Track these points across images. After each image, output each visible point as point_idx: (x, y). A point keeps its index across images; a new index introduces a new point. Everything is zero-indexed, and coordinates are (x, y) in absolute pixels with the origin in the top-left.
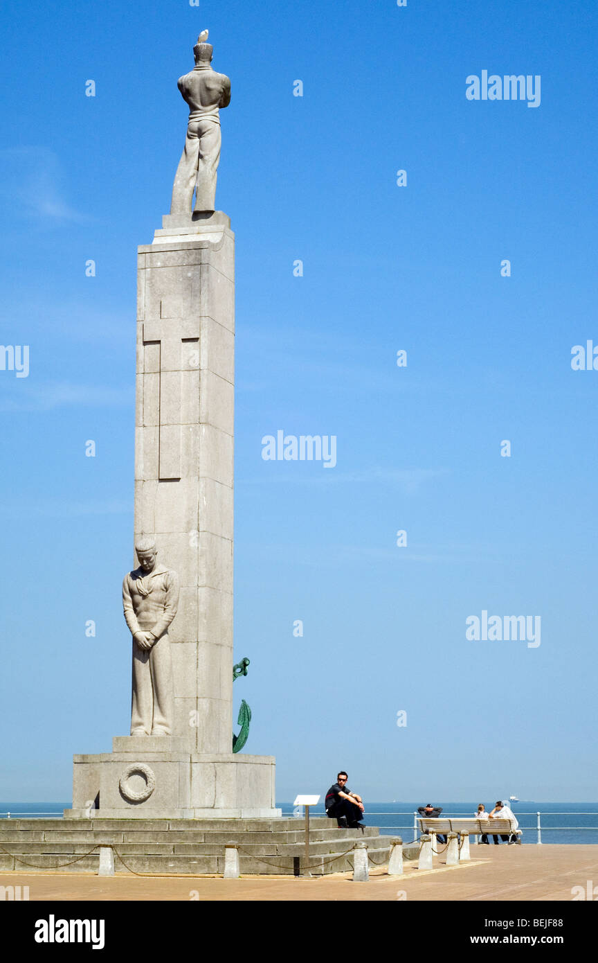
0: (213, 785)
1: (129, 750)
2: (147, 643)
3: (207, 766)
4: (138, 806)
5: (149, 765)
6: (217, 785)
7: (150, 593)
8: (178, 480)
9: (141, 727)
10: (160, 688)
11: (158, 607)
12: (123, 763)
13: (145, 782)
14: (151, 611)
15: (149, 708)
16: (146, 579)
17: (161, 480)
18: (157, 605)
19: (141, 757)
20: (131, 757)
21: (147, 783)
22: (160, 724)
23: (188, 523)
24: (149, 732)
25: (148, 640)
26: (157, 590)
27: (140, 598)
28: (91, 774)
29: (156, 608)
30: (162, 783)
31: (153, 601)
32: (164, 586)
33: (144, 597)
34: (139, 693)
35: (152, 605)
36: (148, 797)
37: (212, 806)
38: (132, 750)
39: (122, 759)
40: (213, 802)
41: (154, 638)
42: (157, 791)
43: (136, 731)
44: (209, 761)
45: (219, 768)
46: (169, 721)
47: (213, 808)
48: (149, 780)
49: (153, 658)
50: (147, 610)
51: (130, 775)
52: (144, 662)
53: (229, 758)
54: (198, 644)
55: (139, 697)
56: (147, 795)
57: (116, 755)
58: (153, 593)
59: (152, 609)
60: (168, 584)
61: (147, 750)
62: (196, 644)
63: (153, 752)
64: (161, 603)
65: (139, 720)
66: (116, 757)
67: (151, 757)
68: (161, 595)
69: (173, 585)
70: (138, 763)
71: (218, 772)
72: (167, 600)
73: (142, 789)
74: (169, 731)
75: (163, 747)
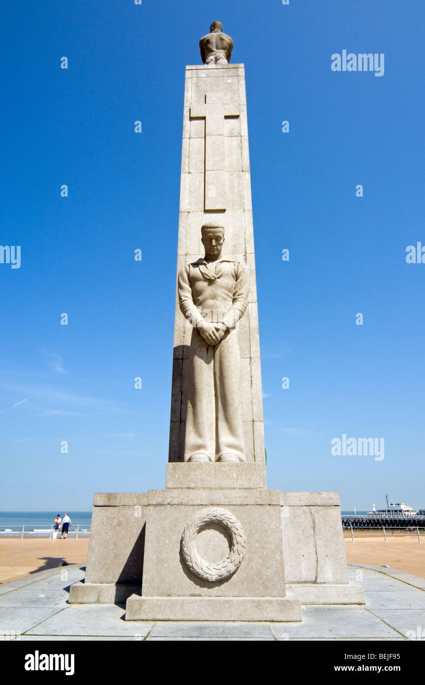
0: (312, 544)
1: (193, 485)
2: (217, 334)
3: (299, 511)
4: (216, 590)
5: (233, 512)
6: (319, 542)
7: (219, 278)
8: (223, 211)
9: (202, 451)
10: (229, 396)
11: (228, 295)
12: (187, 508)
13: (227, 544)
14: (220, 298)
15: (211, 426)
16: (211, 266)
17: (206, 211)
18: (227, 292)
19: (218, 496)
20: (203, 496)
21: (231, 545)
22: (231, 446)
23: (235, 246)
24: (213, 458)
25: (217, 330)
26: (226, 275)
27: (206, 284)
28: (119, 524)
29: (225, 296)
30: (258, 545)
31: (223, 287)
32: (235, 272)
33: (211, 282)
34: (199, 403)
35: (221, 292)
36: (235, 572)
37: (313, 579)
38: (199, 485)
39: (185, 501)
40: (314, 572)
41: (224, 328)
42: (250, 560)
43: (198, 456)
44: (302, 503)
45: (319, 513)
46: (241, 442)
47: (315, 582)
48: (236, 538)
49: (221, 357)
50: (214, 297)
51: (201, 529)
52: (208, 362)
53: (331, 499)
54: (251, 360)
55: (199, 408)
56: (232, 568)
57: (175, 493)
58: (222, 278)
59: (220, 296)
60: (239, 271)
61: (224, 485)
62: (249, 360)
63: (235, 488)
64: (230, 292)
65: (199, 441)
66: (175, 496)
67: (236, 496)
68: (231, 282)
69: (244, 273)
70: (215, 508)
71: (317, 521)
72: (237, 289)
73: (222, 557)
74: (243, 457)
75: (250, 480)
